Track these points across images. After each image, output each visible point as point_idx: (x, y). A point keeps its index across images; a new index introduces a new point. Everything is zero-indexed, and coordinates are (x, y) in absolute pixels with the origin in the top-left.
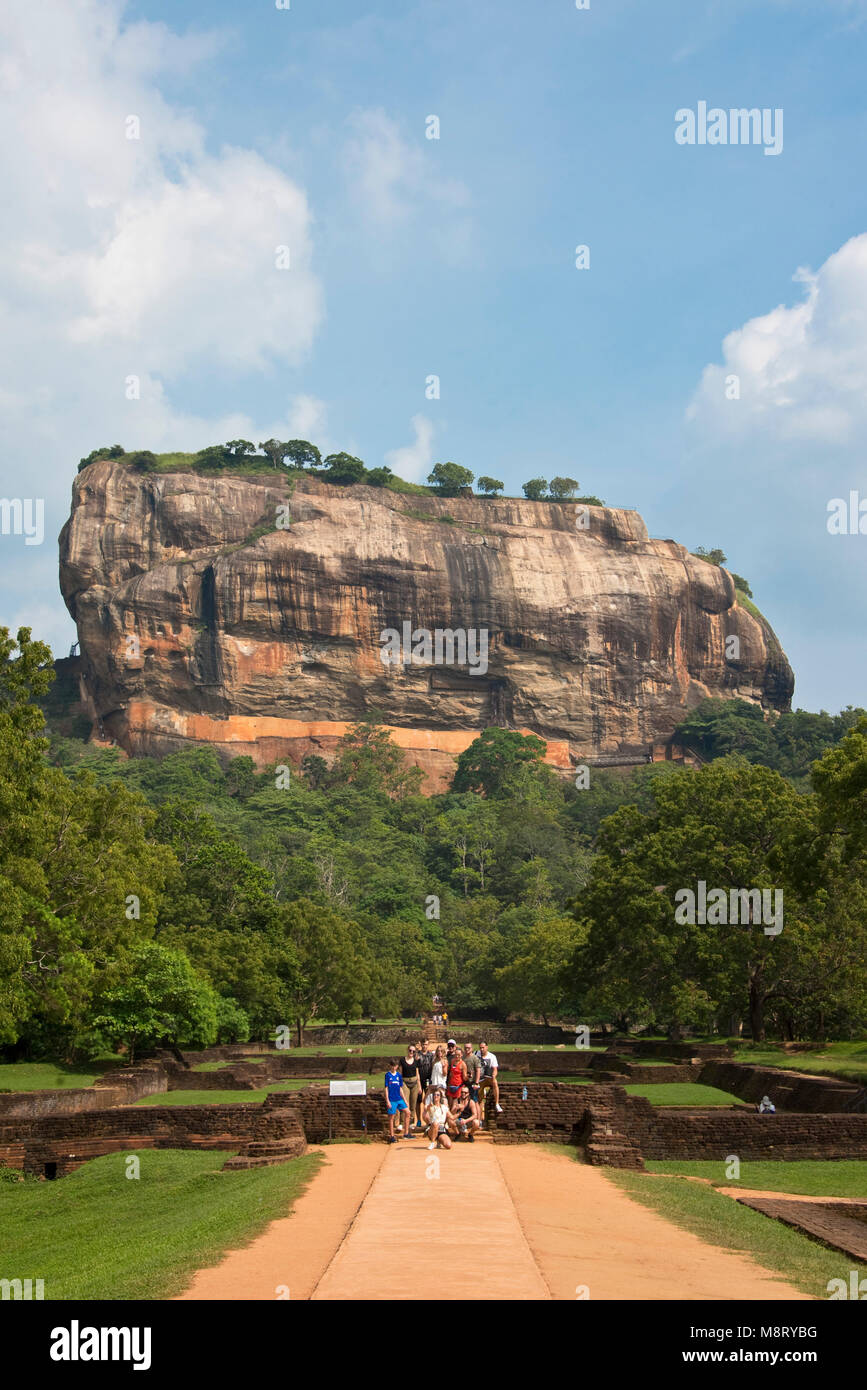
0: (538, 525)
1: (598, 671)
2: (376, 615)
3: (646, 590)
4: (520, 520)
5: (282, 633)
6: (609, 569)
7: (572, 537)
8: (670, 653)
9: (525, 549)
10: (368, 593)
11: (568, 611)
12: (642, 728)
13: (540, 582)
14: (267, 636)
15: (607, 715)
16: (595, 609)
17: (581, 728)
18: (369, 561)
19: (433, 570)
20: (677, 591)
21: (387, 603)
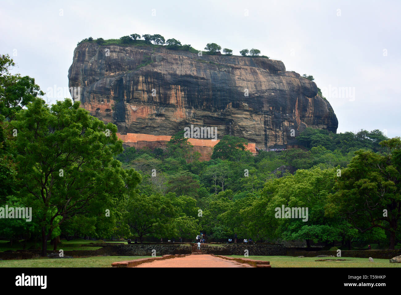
0: (245, 65)
1: (267, 118)
2: (184, 96)
3: (286, 88)
4: (239, 63)
5: (148, 102)
6: (271, 80)
7: (258, 69)
8: (294, 112)
9: (241, 73)
10: (181, 88)
11: (256, 95)
12: (283, 139)
13: (246, 84)
14: (142, 104)
15: (270, 134)
16: (266, 94)
17: (260, 138)
18: (181, 76)
19: (205, 79)
20: (296, 90)
21: (188, 91)
